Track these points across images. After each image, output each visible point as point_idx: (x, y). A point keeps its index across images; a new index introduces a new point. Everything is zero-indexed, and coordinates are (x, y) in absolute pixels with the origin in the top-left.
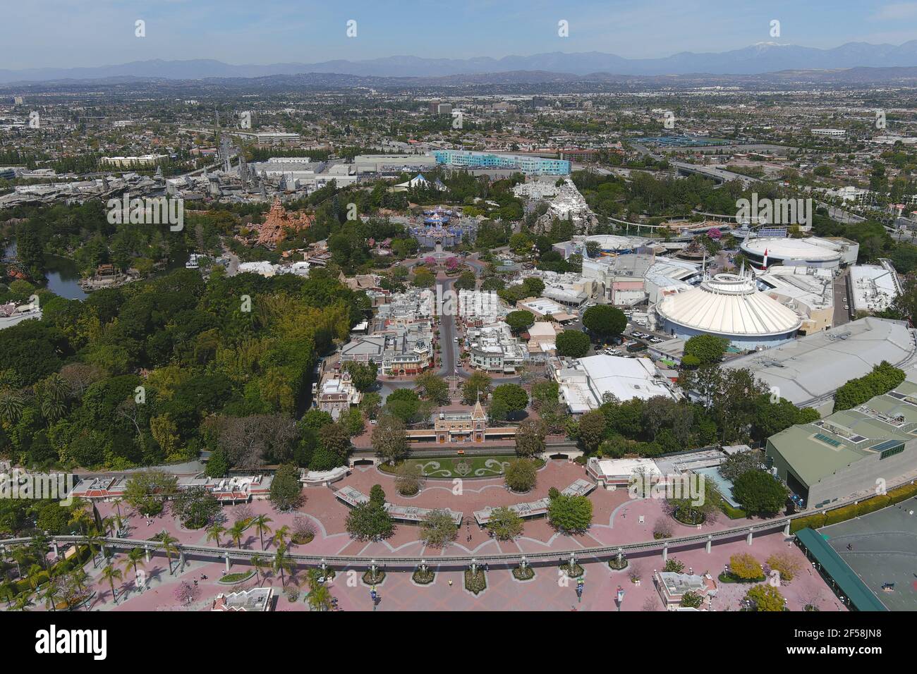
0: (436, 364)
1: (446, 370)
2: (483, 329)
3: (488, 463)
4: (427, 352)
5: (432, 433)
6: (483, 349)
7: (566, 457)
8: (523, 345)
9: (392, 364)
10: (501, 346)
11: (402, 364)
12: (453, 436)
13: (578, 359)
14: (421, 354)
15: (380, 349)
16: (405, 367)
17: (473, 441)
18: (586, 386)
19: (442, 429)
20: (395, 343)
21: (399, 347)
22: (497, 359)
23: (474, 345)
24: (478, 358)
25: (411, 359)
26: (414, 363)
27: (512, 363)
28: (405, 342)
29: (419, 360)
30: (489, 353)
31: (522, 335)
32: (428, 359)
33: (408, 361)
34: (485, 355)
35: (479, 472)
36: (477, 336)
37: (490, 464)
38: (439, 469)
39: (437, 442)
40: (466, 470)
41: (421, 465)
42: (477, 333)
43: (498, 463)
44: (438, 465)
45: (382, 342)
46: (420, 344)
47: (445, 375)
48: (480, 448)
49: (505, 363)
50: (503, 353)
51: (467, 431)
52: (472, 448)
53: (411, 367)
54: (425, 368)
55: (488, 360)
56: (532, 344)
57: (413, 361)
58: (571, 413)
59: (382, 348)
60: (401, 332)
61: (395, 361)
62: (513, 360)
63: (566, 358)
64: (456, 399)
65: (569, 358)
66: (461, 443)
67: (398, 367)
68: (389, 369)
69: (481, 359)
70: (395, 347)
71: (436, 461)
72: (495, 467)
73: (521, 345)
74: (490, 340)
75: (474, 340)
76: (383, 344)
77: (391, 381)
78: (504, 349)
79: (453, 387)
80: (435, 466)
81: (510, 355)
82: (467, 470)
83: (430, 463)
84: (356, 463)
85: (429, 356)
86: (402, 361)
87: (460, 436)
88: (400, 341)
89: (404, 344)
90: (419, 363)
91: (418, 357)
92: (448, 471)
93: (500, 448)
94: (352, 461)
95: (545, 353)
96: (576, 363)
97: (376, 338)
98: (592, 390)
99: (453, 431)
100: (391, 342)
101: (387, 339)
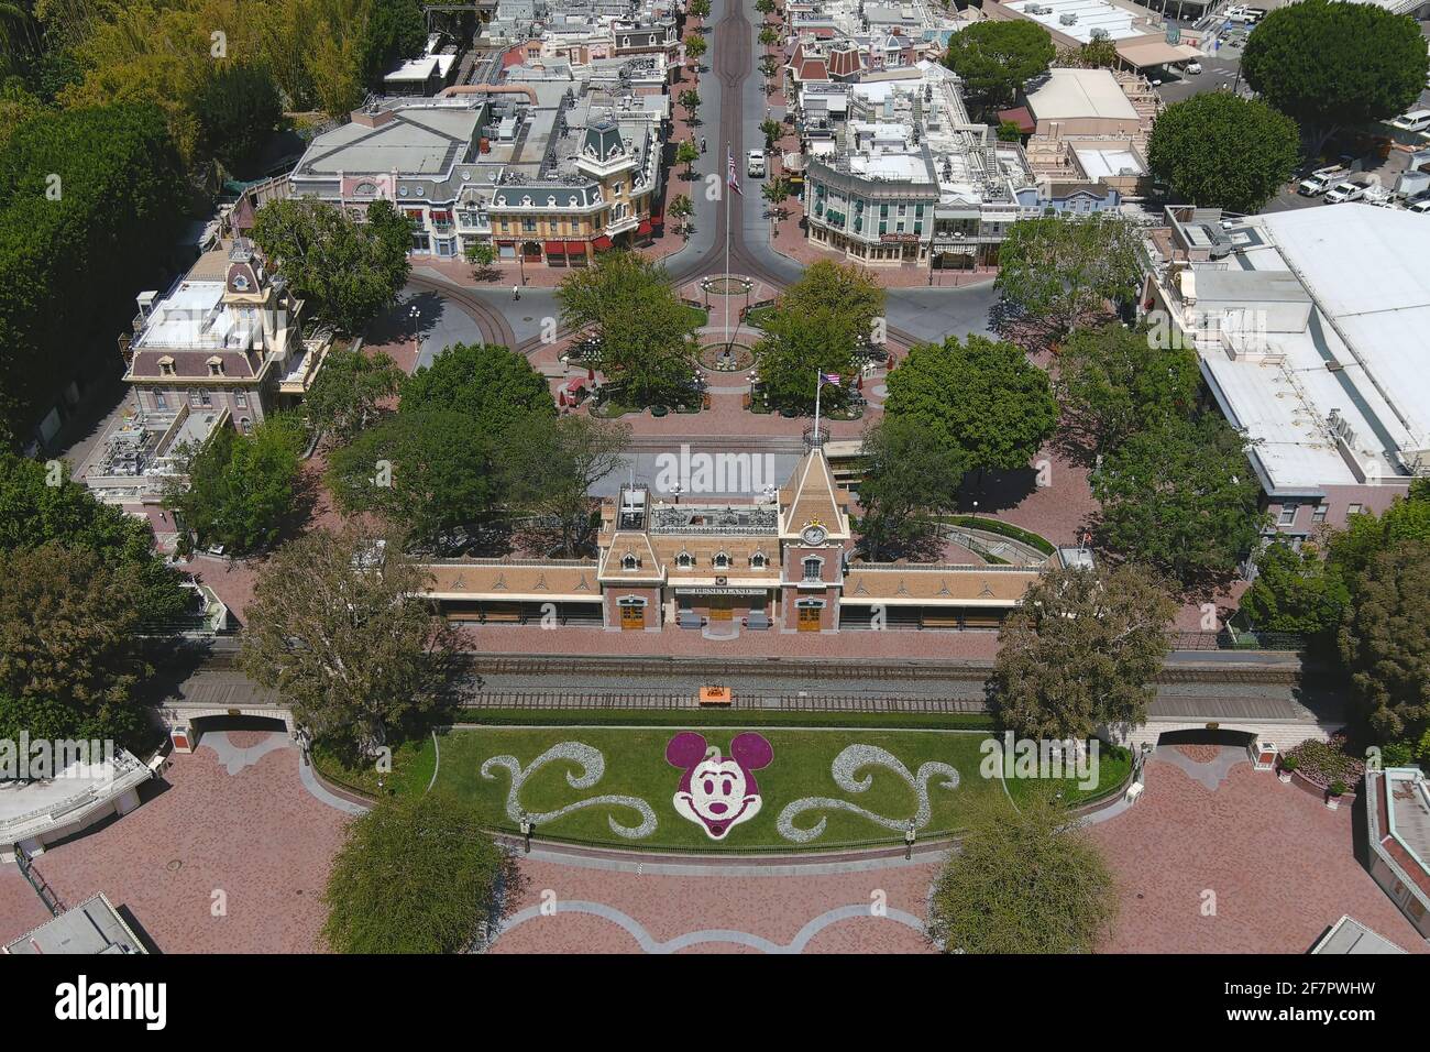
0: (669, 221)
1: (706, 249)
2: (859, 89)
3: (845, 765)
4: (632, 175)
5: (583, 585)
6: (857, 164)
7: (1245, 740)
8: (1007, 155)
9: (493, 217)
10: (926, 155)
11: (529, 220)
12: (685, 601)
13: (1248, 220)
14: (604, 181)
15: (451, 152)
16: (543, 232)
17: (781, 637)
18: (1302, 350)
19: (632, 575)
20: (522, 131)
21: (534, 150)
22: (911, 211)
23: (821, 148)
24: (834, 204)
25: (562, 199)
26: (574, 218)
27: (969, 227)
28: (561, 128)
29: (597, 205)
30: (878, 183)
31: (1007, 116)
32: (637, 204)
33: (552, 207)
34: (863, 192)
35: (804, 820)
36: (837, 116)
37: (859, 775)
38: (599, 789)
39: (609, 627)
40: (734, 802)
41: (511, 763)
42: (837, 103)
43: (902, 770)
44: (594, 764)
45: (465, 128)
46: (605, 139)
47: (694, 270)
48: (814, 672)
49: (941, 226)
50: (934, 187)
51: (758, 581)
52: (774, 669)
53: (565, 231)
54: (623, 239)
55: (871, 214)
56: (1041, 149)
57: (573, 207)
58: (1264, 500)
59: (462, 152)
60: (551, 95)
61: (502, 207)
62: (973, 215)
63: (1198, 212)
64: (729, 388)
65: (1212, 215)
66: (722, 637)
67: (515, 230)
68: (484, 237)
69: (847, 209)
70: (519, 149)
71: (591, 740)
72: (887, 793)
73: (1001, 154)
74: (882, 130)
75: (823, 132)
76: (467, 136)
77: (486, 287)
78: (939, 167)
79: (722, 327)
80: (578, 770)
81: (963, 193)
82: (742, 806)
83: (557, 752)
84: (202, 725)
85: (639, 190)
86: (527, 206)
87: (721, 603)
88: (541, 124)
89: (552, 138)
90: (597, 219)
91: (590, 191)
92: (640, 805)
93: (912, 672)
94: (179, 717)
95: (1100, 190)
96: (1243, 239)
97: (455, 113)
98: (1335, 368)
99: (683, 581)
100: (506, 127)
101: (490, 116)
